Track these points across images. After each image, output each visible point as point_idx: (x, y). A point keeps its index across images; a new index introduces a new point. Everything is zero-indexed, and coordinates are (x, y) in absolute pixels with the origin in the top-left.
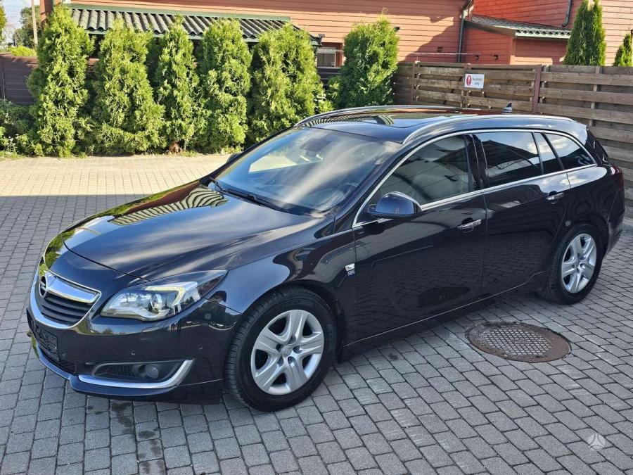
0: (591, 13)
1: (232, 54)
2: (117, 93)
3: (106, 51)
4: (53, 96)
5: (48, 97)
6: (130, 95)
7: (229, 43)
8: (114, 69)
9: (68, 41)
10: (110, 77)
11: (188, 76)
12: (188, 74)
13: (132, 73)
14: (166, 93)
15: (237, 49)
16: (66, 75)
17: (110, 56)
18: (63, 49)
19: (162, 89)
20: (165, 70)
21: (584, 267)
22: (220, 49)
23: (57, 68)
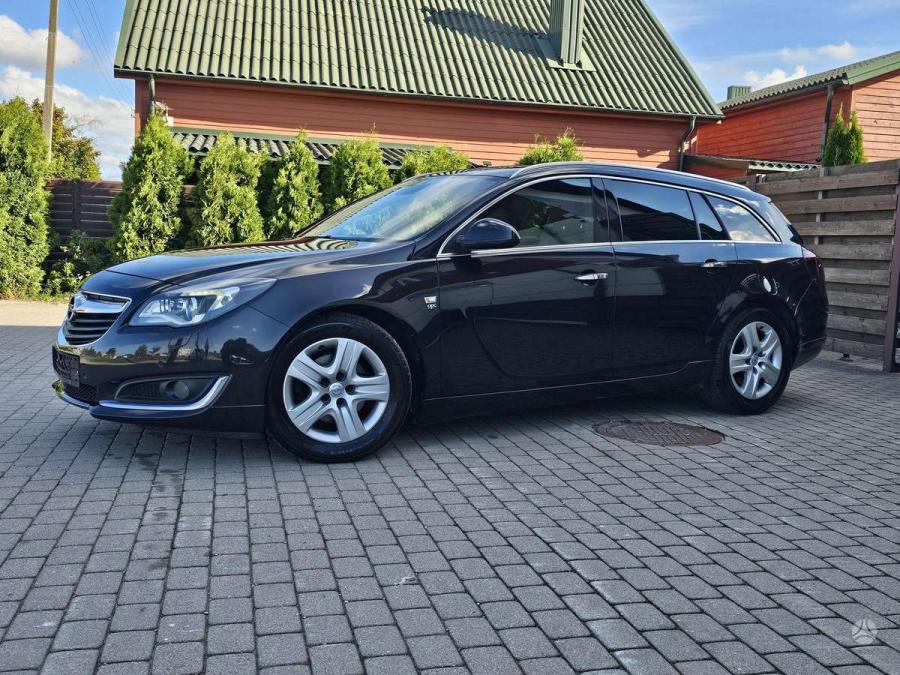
0: (848, 137)
1: (366, 179)
2: (218, 222)
3: (207, 171)
4: (137, 224)
5: (130, 227)
6: (234, 226)
7: (364, 164)
8: (215, 193)
9: (162, 158)
10: (210, 202)
11: (309, 205)
12: (310, 201)
13: (238, 198)
14: (280, 224)
15: (373, 172)
16: (156, 199)
17: (212, 177)
18: (154, 167)
19: (274, 219)
20: (280, 196)
21: (764, 367)
22: (351, 172)
23: (145, 189)
